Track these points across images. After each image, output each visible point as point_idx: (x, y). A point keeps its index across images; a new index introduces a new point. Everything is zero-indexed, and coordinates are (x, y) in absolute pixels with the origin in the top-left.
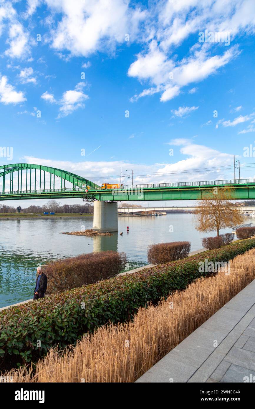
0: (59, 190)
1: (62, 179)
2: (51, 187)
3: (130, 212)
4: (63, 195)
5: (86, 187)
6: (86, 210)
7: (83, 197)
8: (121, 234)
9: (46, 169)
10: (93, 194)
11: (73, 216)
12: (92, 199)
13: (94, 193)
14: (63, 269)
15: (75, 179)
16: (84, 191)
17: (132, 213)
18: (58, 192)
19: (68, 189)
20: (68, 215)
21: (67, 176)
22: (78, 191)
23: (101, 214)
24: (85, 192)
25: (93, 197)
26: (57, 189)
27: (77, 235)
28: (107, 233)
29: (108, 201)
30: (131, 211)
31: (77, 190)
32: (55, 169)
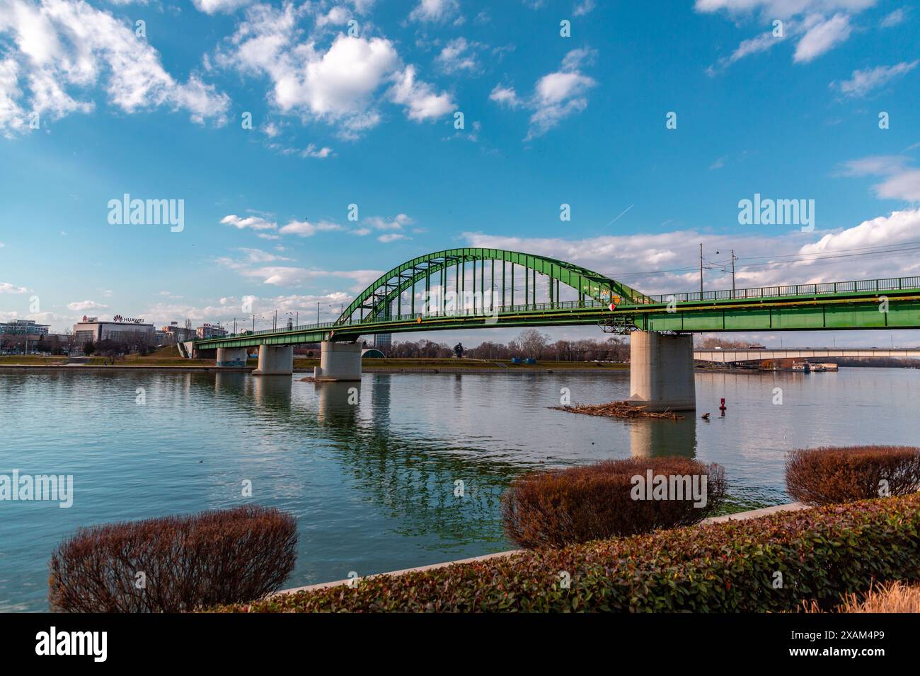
0: (546, 307)
1: (552, 279)
2: (527, 300)
3: (727, 360)
4: (554, 317)
5: (611, 297)
6: (610, 354)
7: (603, 323)
8: (705, 417)
9: (515, 257)
10: (628, 315)
11: (578, 369)
12: (627, 326)
13: (632, 311)
14: (563, 491)
15: (583, 278)
16: (605, 307)
17: (733, 364)
18: (543, 312)
19: (567, 303)
20: (568, 366)
21: (565, 272)
22: (590, 308)
23: (651, 364)
24: (609, 310)
25: (627, 322)
26: (540, 305)
27: (589, 414)
28: (667, 412)
29: (669, 333)
30: (730, 357)
31: (588, 306)
32: (535, 257)
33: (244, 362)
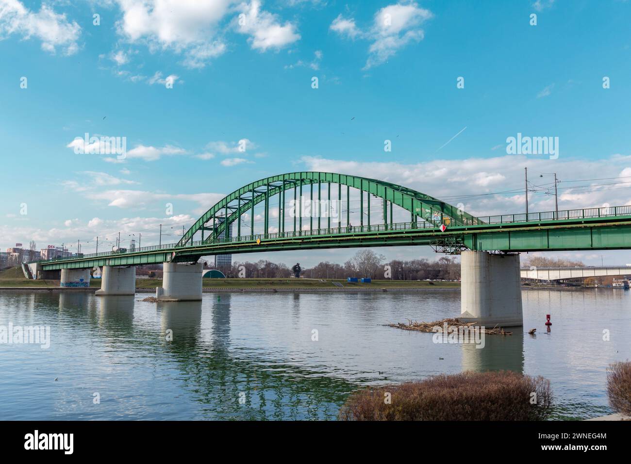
0: (381, 228)
1: (386, 201)
2: (362, 221)
3: (552, 278)
4: (389, 238)
5: (442, 218)
6: (441, 273)
7: (434, 243)
8: (532, 333)
9: (350, 181)
10: (458, 236)
11: (411, 288)
12: (457, 246)
13: (461, 232)
14: (398, 406)
15: (415, 201)
16: (436, 228)
17: (558, 282)
18: (378, 233)
19: (400, 224)
20: (401, 285)
21: (398, 194)
22: (422, 229)
23: (480, 282)
24: (440, 231)
25: (458, 242)
26: (375, 226)
27: (422, 331)
28: (496, 328)
29: (497, 252)
30: (554, 275)
31: (420, 226)
32: (370, 180)
33: (87, 283)
